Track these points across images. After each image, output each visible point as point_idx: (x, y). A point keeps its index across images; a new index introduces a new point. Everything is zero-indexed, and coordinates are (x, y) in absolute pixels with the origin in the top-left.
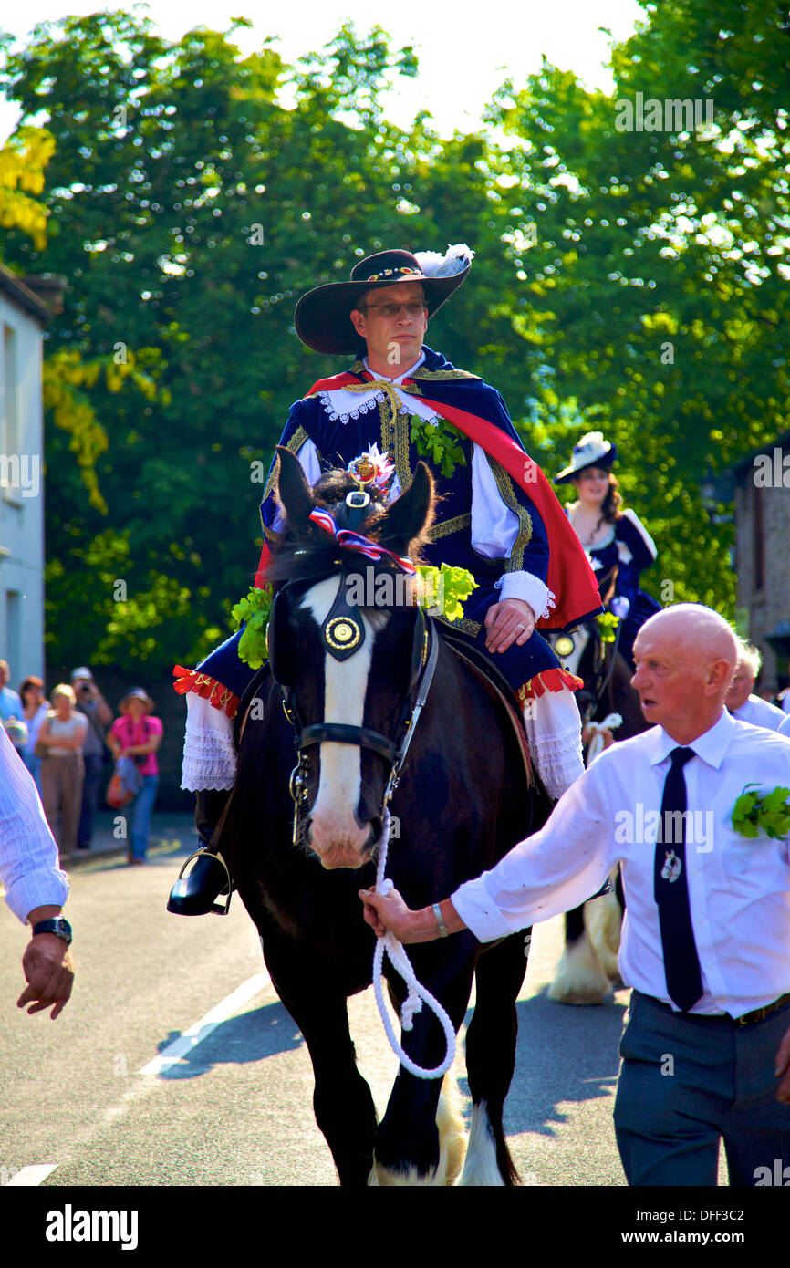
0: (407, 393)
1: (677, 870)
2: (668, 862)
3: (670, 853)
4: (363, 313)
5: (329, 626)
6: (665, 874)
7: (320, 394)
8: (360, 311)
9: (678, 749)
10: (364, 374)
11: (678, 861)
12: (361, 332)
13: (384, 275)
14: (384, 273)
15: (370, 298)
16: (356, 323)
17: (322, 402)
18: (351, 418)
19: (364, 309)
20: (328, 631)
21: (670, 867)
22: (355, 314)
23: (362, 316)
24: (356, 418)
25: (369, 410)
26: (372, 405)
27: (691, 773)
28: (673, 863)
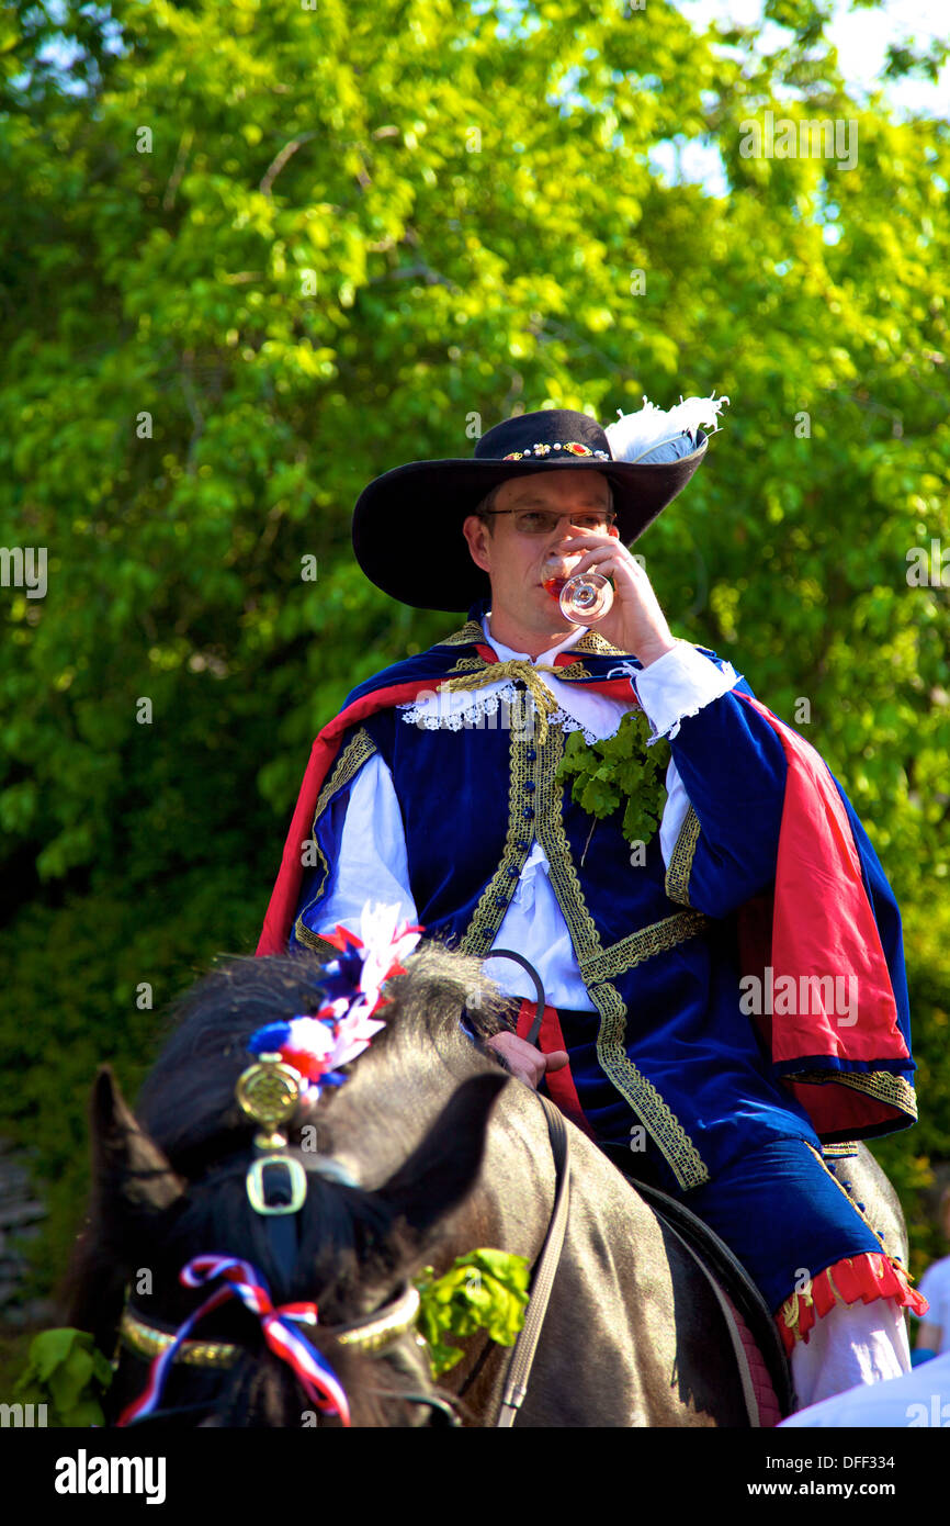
0: (561, 681)
4: (486, 523)
8: (483, 519)
10: (478, 647)
12: (481, 560)
13: (533, 454)
14: (533, 450)
15: (503, 497)
16: (472, 543)
19: (488, 517)
22: (473, 525)
23: (485, 530)
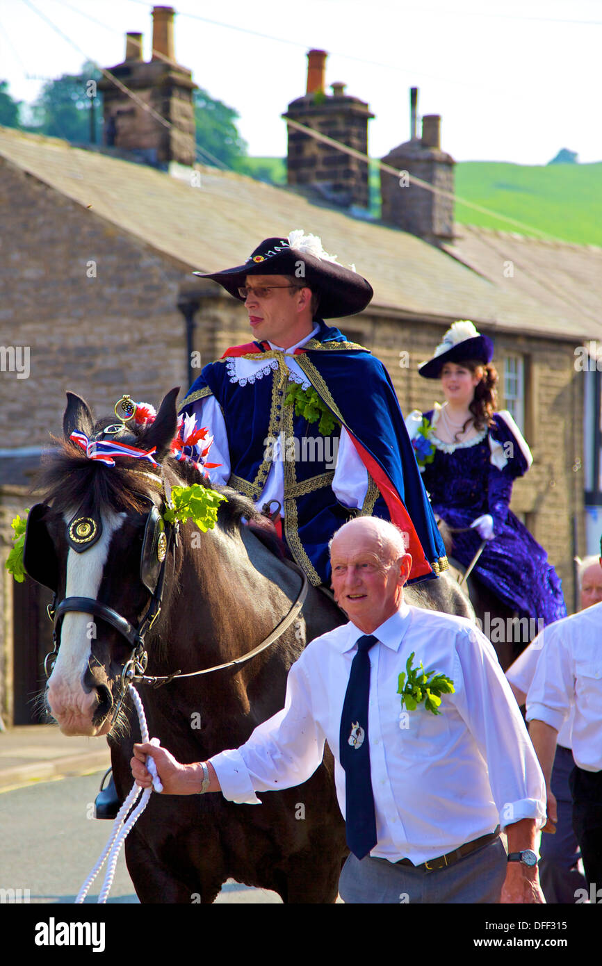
1: (361, 738)
2: (353, 732)
3: (355, 724)
5: (73, 524)
6: (351, 741)
7: (228, 359)
9: (364, 636)
10: (264, 344)
11: (362, 731)
17: (228, 366)
18: (248, 383)
20: (71, 529)
21: (356, 736)
24: (252, 382)
25: (264, 375)
26: (267, 372)
27: (374, 656)
28: (358, 732)
